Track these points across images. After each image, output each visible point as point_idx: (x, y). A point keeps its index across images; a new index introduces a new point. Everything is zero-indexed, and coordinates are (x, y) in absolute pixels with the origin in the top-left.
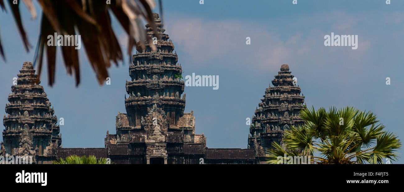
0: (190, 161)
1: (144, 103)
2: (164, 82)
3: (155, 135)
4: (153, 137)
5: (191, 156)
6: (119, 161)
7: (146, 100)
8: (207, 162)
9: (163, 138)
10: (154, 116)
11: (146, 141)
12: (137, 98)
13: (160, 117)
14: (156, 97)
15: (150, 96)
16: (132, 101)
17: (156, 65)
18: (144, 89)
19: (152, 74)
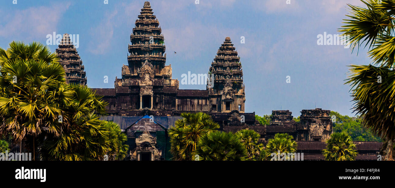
0: (167, 97)
1: (139, 59)
2: (152, 46)
3: (145, 81)
4: (144, 82)
5: (168, 95)
6: (123, 97)
7: (141, 58)
8: (178, 98)
9: (151, 83)
10: (146, 68)
11: (140, 85)
12: (135, 56)
13: (150, 68)
14: (147, 56)
15: (143, 55)
16: (132, 58)
17: (147, 35)
18: (140, 51)
19: (145, 41)
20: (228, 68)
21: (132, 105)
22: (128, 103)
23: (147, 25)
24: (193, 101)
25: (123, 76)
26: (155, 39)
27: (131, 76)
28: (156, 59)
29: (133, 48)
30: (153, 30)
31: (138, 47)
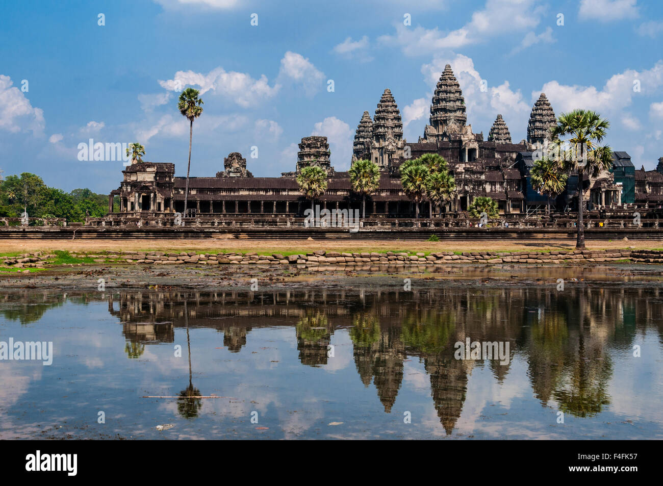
2: (457, 106)
5: (488, 149)
6: (445, 151)
7: (446, 117)
8: (498, 152)
9: (473, 137)
10: (453, 126)
11: (462, 139)
12: (440, 115)
13: (456, 126)
14: (452, 115)
15: (449, 114)
16: (437, 117)
17: (452, 95)
18: (445, 110)
19: (450, 101)
20: (547, 122)
21: (453, 159)
22: (449, 158)
23: (451, 86)
25: (428, 135)
26: (458, 100)
27: (436, 135)
28: (461, 119)
29: (438, 108)
30: (456, 91)
31: (443, 107)
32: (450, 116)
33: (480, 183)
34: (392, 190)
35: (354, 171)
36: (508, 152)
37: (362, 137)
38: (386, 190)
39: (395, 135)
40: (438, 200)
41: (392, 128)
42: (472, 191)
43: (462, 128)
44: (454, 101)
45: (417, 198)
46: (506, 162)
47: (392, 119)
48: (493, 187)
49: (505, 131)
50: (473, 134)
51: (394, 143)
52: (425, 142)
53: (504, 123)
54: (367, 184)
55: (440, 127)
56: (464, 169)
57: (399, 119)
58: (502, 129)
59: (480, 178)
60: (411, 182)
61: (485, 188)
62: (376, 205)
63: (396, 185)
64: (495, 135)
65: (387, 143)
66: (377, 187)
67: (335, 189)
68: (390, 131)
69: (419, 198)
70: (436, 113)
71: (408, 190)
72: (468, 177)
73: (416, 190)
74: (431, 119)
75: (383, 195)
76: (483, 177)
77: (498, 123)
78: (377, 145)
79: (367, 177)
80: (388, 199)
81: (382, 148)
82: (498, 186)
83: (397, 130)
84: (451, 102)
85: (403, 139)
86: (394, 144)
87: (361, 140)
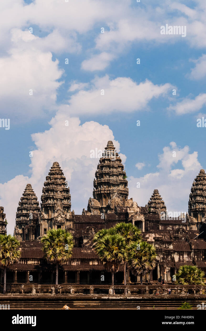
0: (152, 224)
1: (108, 192)
2: (120, 180)
5: (153, 221)
6: (111, 223)
7: (110, 190)
8: (162, 224)
9: (138, 210)
10: (116, 199)
11: (129, 211)
12: (104, 189)
13: (119, 200)
14: (115, 188)
15: (112, 188)
16: (101, 191)
17: (115, 170)
18: (108, 184)
19: (113, 175)
23: (113, 161)
24: (175, 228)
25: (92, 207)
26: (120, 174)
27: (100, 208)
28: (123, 192)
29: (101, 182)
30: (119, 166)
31: (106, 181)
32: (113, 190)
33: (169, 253)
34: (84, 259)
35: (47, 240)
36: (171, 224)
37: (25, 209)
38: (77, 259)
39: (64, 207)
40: (140, 269)
41: (61, 200)
42: (162, 261)
43: (125, 201)
44: (117, 176)
45: (113, 267)
46: (178, 233)
47: (61, 192)
48: (181, 257)
49: (162, 205)
50: (138, 207)
51: (63, 214)
52: (89, 214)
53: (161, 197)
54: (60, 253)
55: (104, 200)
56: (154, 238)
57: (67, 191)
58: (159, 203)
59: (168, 248)
60: (108, 251)
61: (174, 258)
62: (67, 275)
63: (86, 254)
64: (152, 209)
65: (56, 215)
66: (70, 256)
67: (26, 258)
68: (59, 203)
69: (116, 268)
70: (100, 187)
71: (105, 260)
72: (158, 246)
73: (113, 259)
74: (94, 192)
75: (74, 264)
76: (171, 247)
77: (155, 197)
78: (46, 216)
79: (60, 246)
80: (79, 268)
81: (51, 219)
82: (185, 256)
83: (65, 202)
84: (114, 177)
85: (72, 211)
86: (63, 216)
87: (24, 212)
